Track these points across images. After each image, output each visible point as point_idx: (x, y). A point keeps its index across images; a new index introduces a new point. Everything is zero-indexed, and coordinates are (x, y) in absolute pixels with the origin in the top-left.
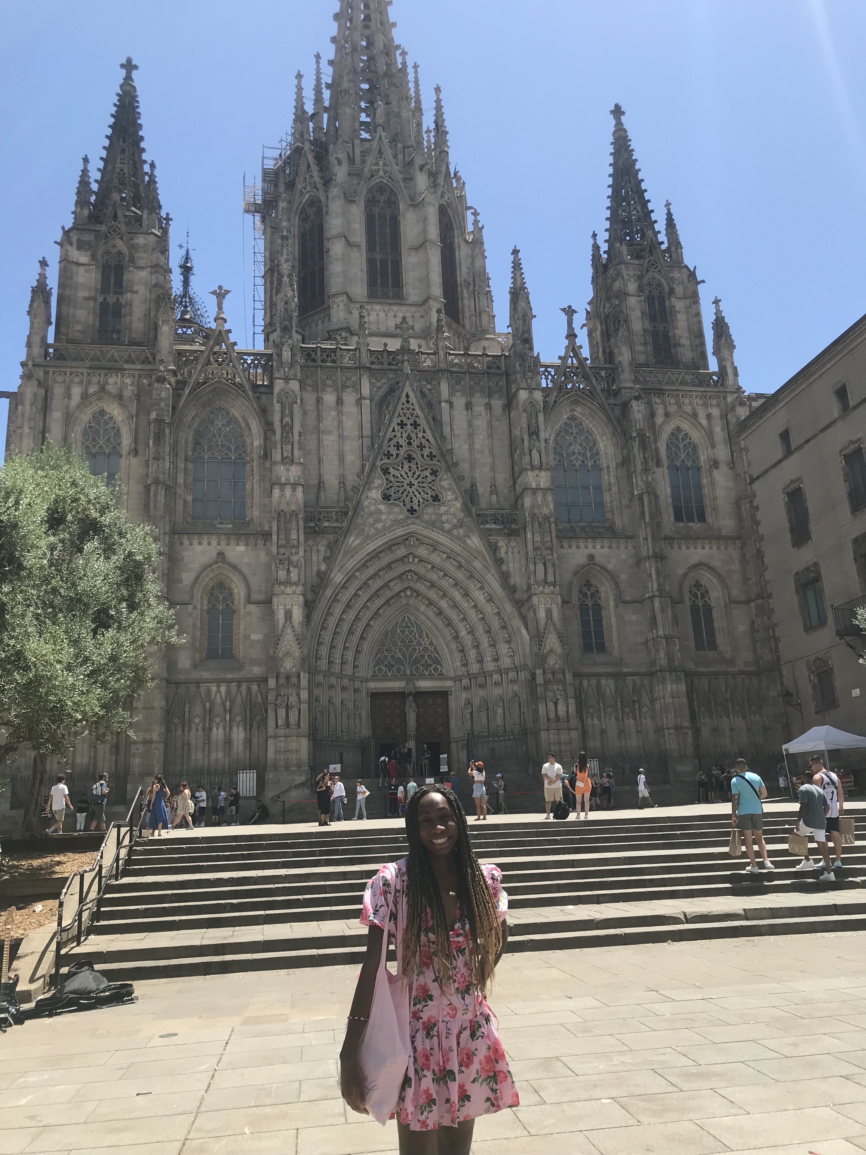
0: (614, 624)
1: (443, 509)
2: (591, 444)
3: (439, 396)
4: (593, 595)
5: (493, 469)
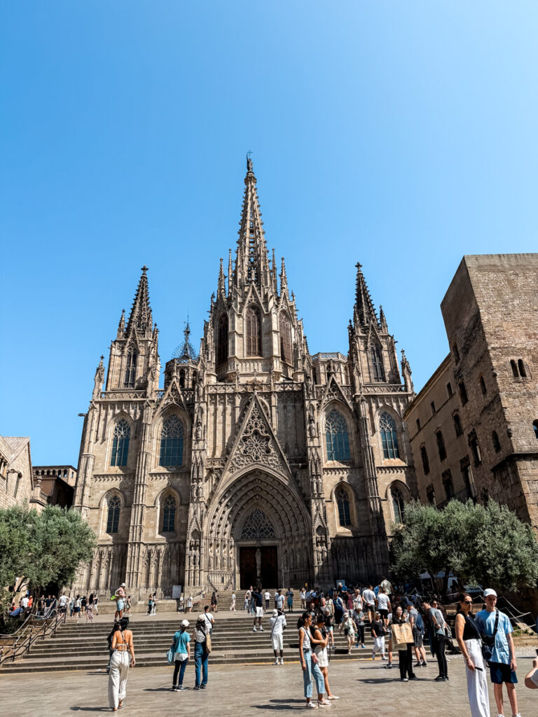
0: (354, 511)
1: (271, 457)
2: (343, 422)
3: (271, 404)
4: (344, 497)
5: (296, 436)
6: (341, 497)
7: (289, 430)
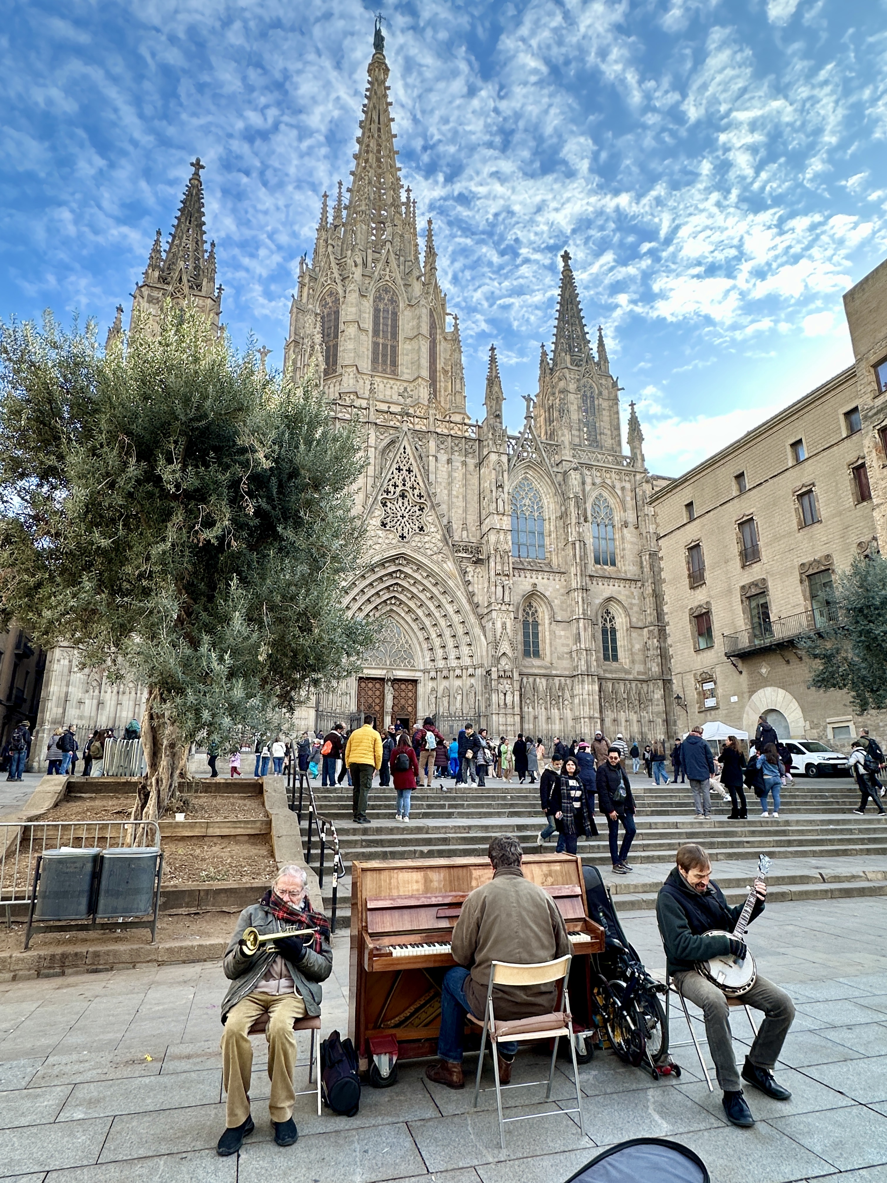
0: (548, 637)
1: (427, 539)
2: (537, 500)
3: (428, 451)
4: (533, 614)
5: (465, 511)
6: (528, 613)
7: (454, 500)
